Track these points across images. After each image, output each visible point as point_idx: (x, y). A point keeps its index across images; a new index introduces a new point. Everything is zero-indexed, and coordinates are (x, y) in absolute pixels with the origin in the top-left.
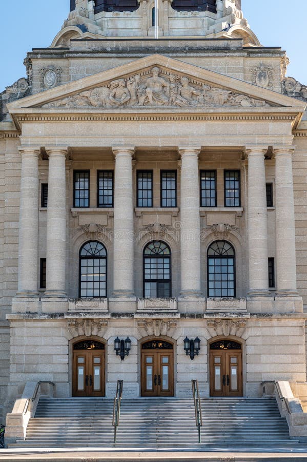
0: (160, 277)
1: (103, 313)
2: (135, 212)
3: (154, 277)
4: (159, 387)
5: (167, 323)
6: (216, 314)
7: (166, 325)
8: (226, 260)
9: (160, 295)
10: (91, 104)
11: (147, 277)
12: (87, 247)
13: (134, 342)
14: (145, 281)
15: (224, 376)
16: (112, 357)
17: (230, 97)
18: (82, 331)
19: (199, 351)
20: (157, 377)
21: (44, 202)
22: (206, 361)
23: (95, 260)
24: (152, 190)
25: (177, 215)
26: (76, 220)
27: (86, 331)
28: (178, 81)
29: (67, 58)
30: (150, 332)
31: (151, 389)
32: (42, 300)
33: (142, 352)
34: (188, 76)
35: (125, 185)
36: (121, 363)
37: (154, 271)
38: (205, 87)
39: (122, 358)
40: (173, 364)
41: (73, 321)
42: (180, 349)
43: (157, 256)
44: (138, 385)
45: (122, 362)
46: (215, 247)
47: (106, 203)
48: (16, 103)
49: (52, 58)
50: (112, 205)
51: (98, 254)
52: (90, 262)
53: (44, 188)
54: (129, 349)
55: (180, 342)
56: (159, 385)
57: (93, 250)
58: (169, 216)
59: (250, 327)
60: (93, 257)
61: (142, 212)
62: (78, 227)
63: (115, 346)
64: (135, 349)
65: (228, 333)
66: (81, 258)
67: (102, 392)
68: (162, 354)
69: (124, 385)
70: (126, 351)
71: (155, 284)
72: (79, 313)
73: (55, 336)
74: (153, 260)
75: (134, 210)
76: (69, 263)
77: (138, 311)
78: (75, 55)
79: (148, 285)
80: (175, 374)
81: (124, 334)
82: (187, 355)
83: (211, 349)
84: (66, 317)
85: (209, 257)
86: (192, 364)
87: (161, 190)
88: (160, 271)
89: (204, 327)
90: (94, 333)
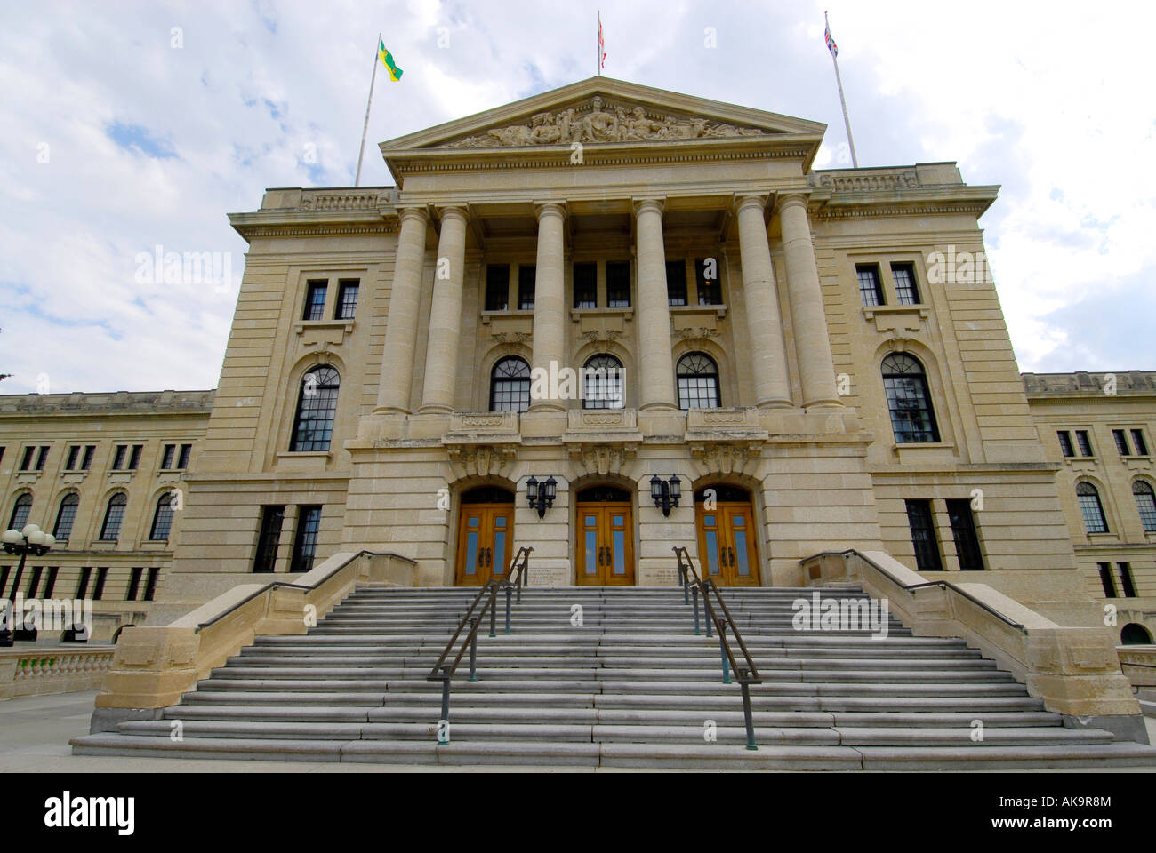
1: (508, 435)
2: (571, 314)
4: (608, 568)
5: (620, 452)
6: (706, 433)
7: (618, 457)
8: (703, 380)
12: (504, 366)
13: (563, 485)
15: (724, 549)
16: (523, 512)
17: (706, 129)
18: (473, 469)
19: (679, 500)
20: (605, 551)
22: (692, 519)
23: (514, 383)
25: (631, 318)
26: (488, 327)
27: (479, 469)
30: (591, 469)
31: (594, 571)
32: (410, 418)
33: (577, 507)
35: (551, 251)
36: (539, 523)
39: (542, 514)
40: (632, 527)
41: (457, 449)
42: (644, 498)
44: (567, 564)
45: (542, 521)
46: (687, 362)
51: (518, 375)
52: (507, 386)
54: (554, 497)
55: (644, 484)
56: (608, 565)
57: (512, 370)
58: (620, 320)
59: (767, 458)
60: (511, 379)
61: (581, 314)
62: (490, 337)
63: (528, 491)
64: (563, 498)
65: (730, 468)
66: (494, 380)
68: (613, 510)
69: (544, 564)
70: (547, 501)
72: (466, 435)
73: (427, 477)
77: (569, 431)
80: (636, 544)
81: (543, 471)
82: (657, 507)
83: (695, 498)
84: (444, 441)
85: (679, 376)
86: (667, 526)
89: (686, 459)
90: (494, 471)
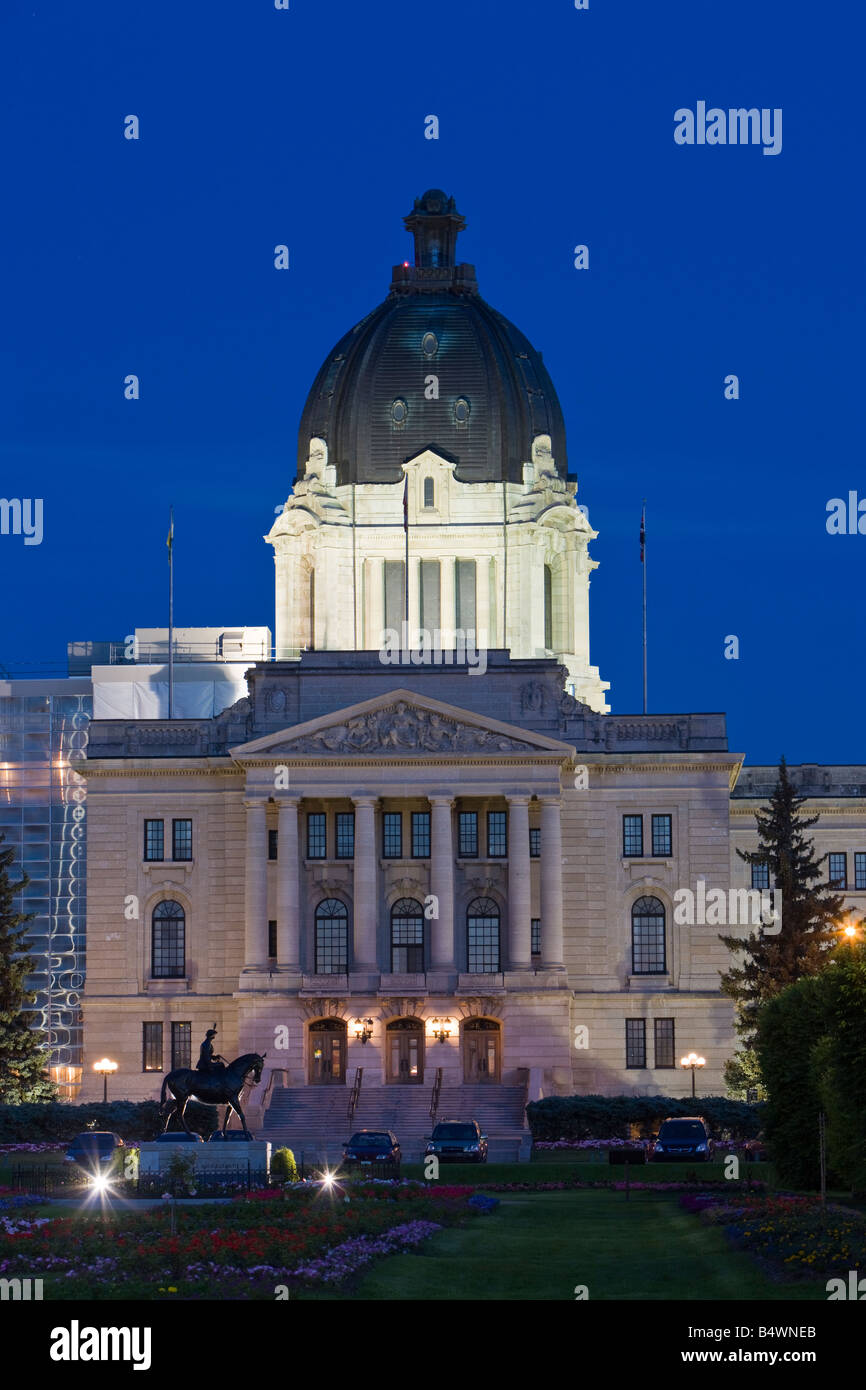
0: (411, 941)
1: (342, 991)
2: (380, 865)
3: (404, 941)
4: (406, 1073)
5: (414, 1001)
6: (468, 991)
7: (413, 1005)
8: (489, 920)
9: (411, 969)
10: (326, 747)
11: (396, 941)
12: (324, 905)
14: (393, 946)
15: (480, 1060)
19: (449, 1033)
20: (405, 1063)
21: (273, 854)
22: (458, 1044)
23: (334, 921)
24: (401, 836)
26: (310, 874)
27: (323, 1012)
28: (428, 720)
29: (298, 675)
31: (398, 1075)
32: (273, 975)
33: (387, 1035)
34: (440, 715)
37: (404, 934)
38: (459, 727)
39: (364, 1042)
40: (422, 1047)
41: (309, 1001)
42: (429, 1031)
43: (407, 916)
44: (383, 1072)
46: (476, 904)
47: (345, 856)
48: (240, 748)
49: (279, 675)
50: (353, 858)
51: (337, 914)
52: (328, 923)
53: (273, 835)
54: (372, 1031)
56: (407, 1071)
57: (332, 909)
58: (421, 869)
59: (506, 1006)
60: (331, 917)
61: (389, 865)
62: (313, 883)
66: (317, 918)
67: (342, 1079)
68: (410, 1035)
69: (365, 1072)
71: (404, 949)
72: (314, 991)
73: (289, 1017)
74: (403, 921)
75: (379, 862)
76: (303, 928)
77: (381, 989)
78: (306, 672)
79: (396, 951)
80: (424, 1058)
82: (436, 1037)
83: (465, 1029)
84: (301, 995)
85: (469, 917)
86: (442, 1049)
87: (412, 835)
88: (412, 934)
89: (455, 1006)
90: (333, 1014)
